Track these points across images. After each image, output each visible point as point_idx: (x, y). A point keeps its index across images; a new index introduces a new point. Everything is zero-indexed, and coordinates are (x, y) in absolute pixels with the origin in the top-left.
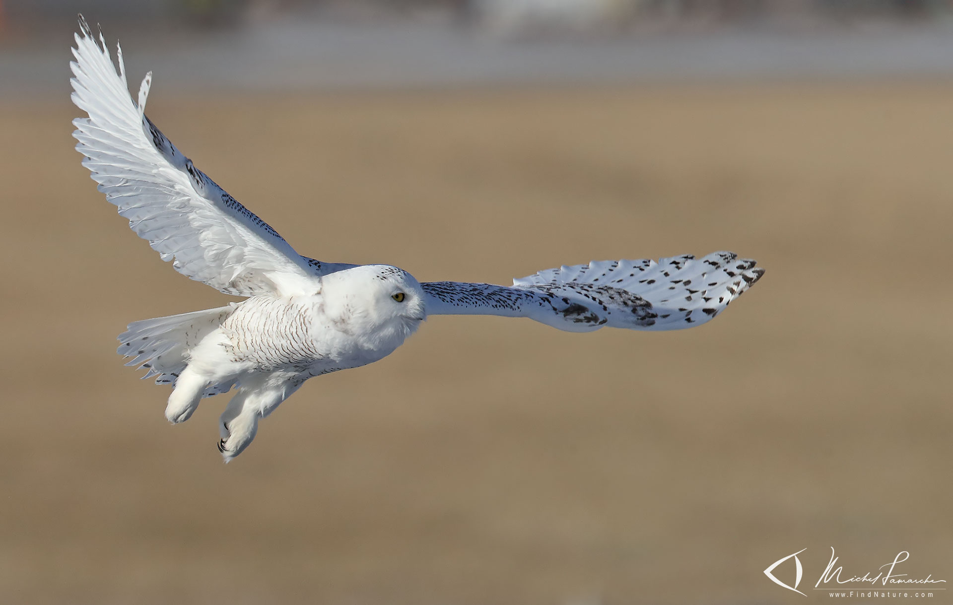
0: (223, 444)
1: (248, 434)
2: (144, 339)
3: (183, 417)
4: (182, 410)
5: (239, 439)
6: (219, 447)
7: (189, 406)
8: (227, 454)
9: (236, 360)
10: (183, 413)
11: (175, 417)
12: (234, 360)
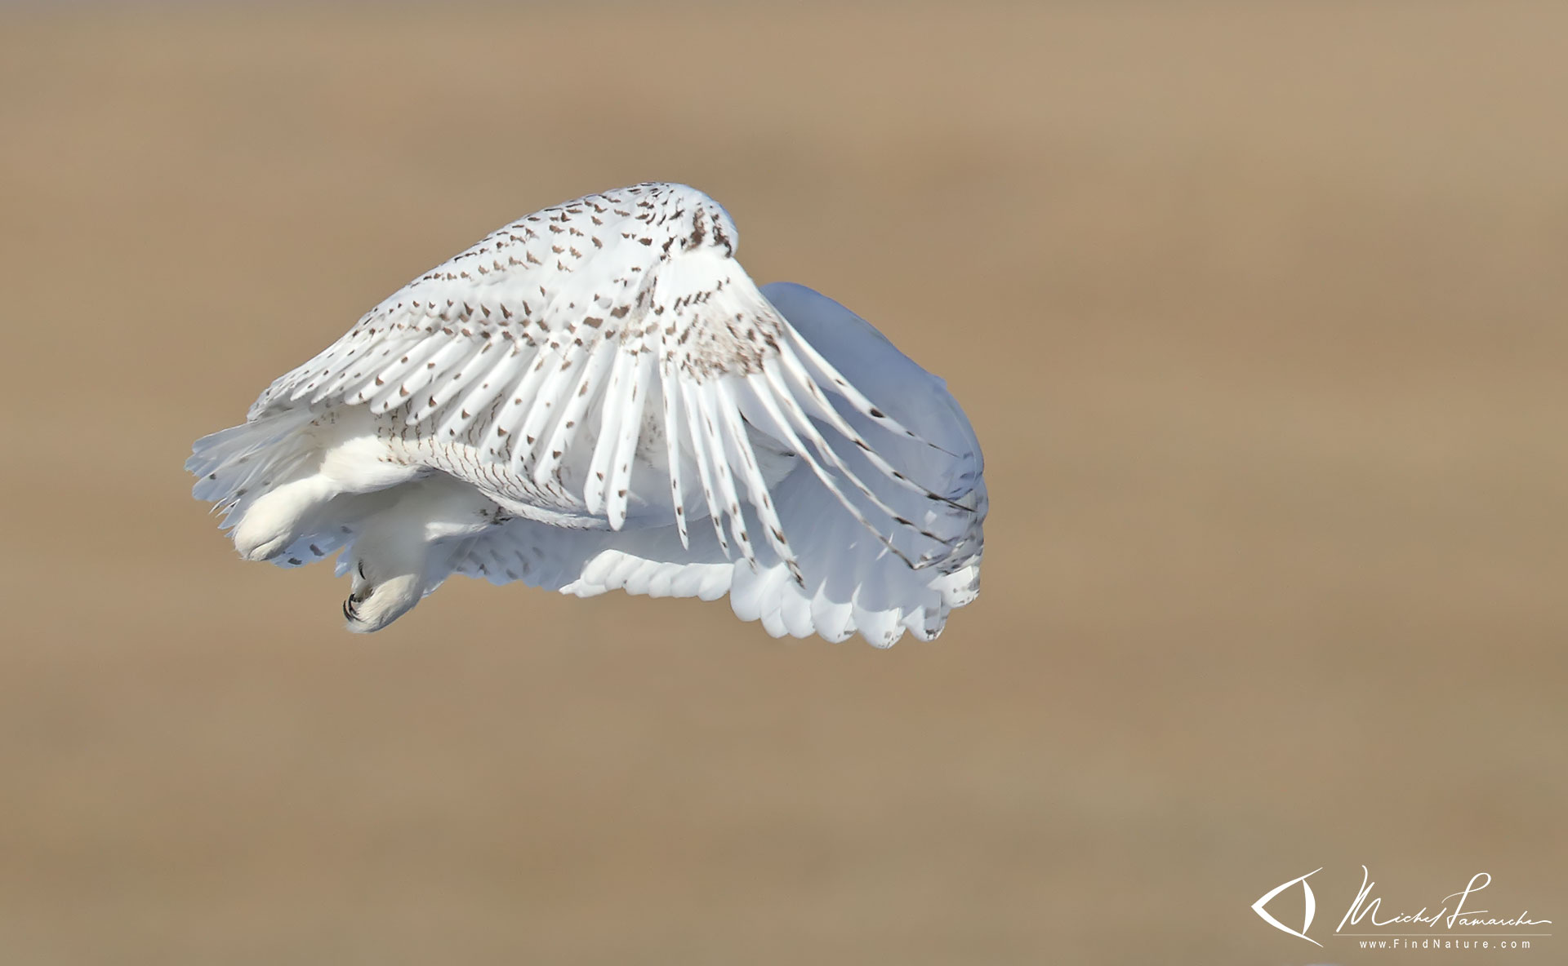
0: (352, 602)
1: (408, 597)
2: (243, 461)
3: (266, 549)
4: (268, 537)
5: (387, 606)
6: (344, 606)
7: (282, 531)
8: (357, 627)
9: (390, 460)
10: (268, 542)
11: (250, 545)
12: (384, 458)
